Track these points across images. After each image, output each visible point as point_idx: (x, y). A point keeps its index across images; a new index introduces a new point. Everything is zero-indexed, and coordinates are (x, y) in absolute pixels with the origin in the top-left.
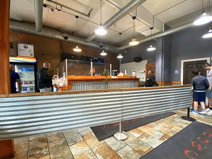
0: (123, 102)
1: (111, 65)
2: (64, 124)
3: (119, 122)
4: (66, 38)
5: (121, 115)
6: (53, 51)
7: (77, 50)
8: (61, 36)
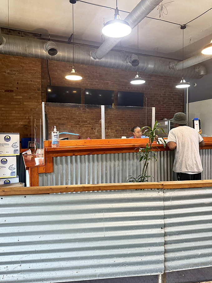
0: (168, 221)
1: (154, 109)
2: (11, 267)
3: (157, 276)
4: (53, 51)
5: (161, 257)
6: (29, 83)
7: (73, 78)
8: (42, 47)
